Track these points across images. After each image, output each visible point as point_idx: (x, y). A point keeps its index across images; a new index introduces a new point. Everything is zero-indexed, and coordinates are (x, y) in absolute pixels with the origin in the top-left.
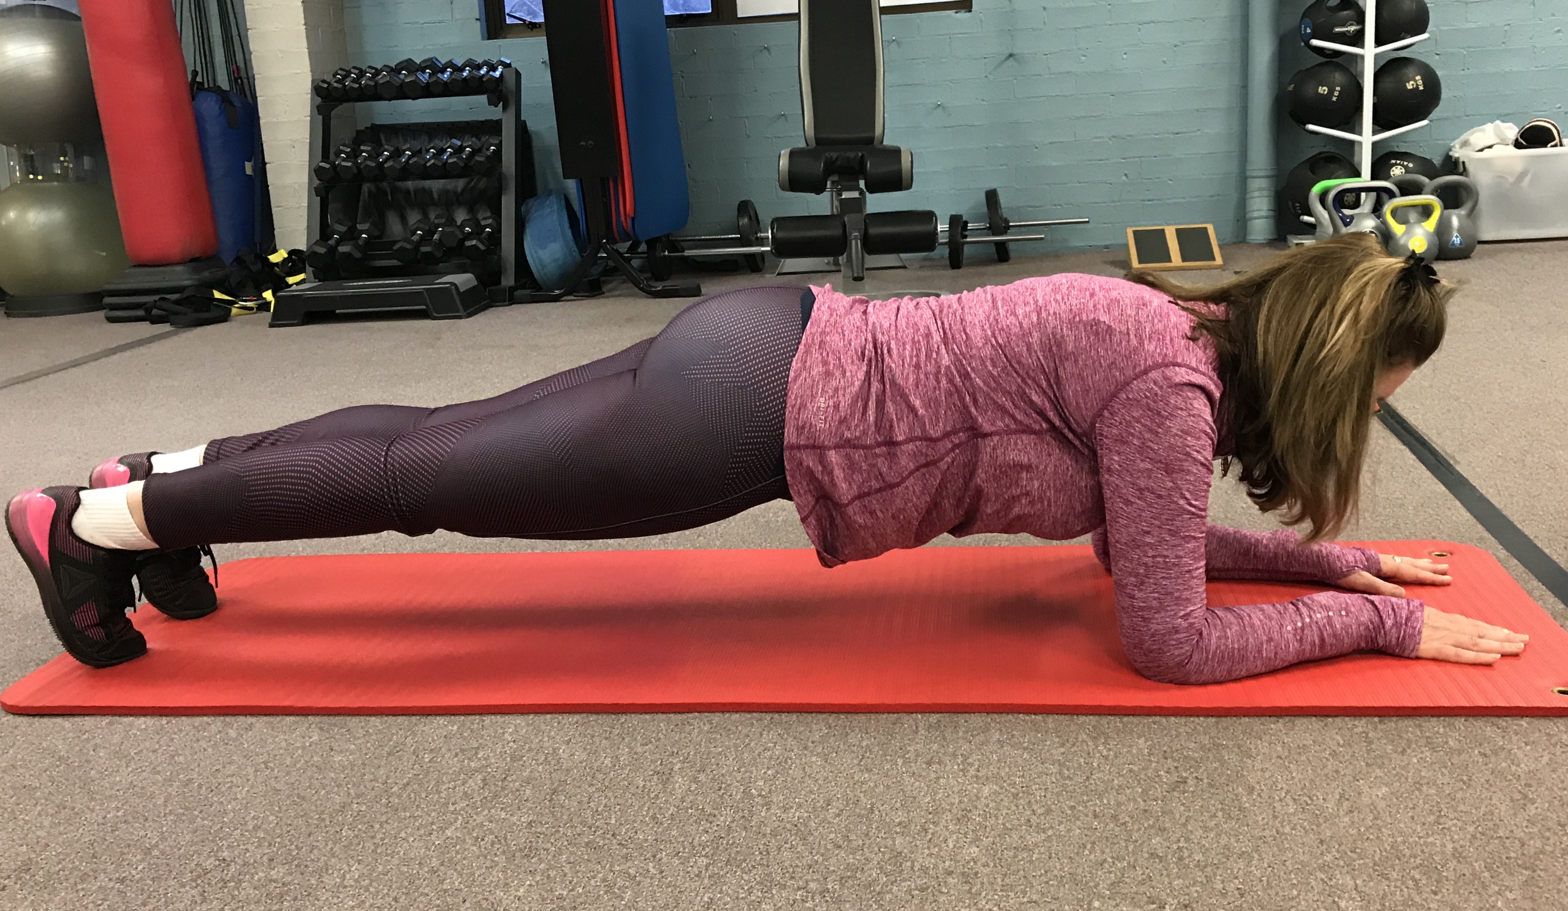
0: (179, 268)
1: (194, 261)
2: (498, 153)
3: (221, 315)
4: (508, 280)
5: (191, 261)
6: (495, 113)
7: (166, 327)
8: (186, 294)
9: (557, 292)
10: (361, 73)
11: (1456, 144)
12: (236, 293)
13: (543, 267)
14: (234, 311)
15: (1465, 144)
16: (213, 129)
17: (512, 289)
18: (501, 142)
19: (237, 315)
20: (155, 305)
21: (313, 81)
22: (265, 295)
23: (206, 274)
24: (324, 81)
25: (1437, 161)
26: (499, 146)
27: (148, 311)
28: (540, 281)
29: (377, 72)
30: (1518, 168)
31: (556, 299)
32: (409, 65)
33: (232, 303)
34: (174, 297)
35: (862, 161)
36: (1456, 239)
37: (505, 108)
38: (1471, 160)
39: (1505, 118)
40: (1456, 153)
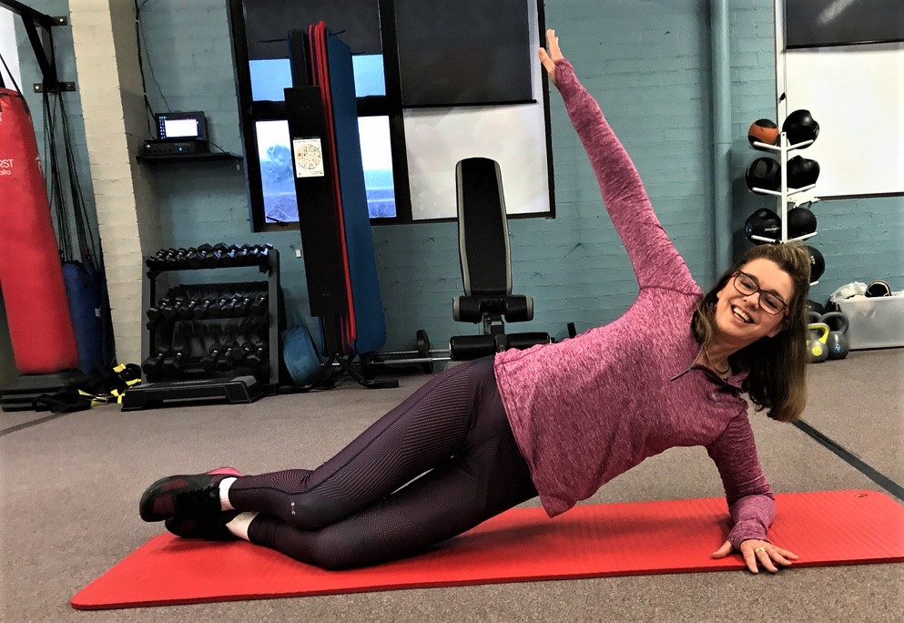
0: (55, 376)
1: (65, 371)
2: (266, 301)
3: (85, 405)
4: (274, 380)
5: (63, 371)
6: (264, 277)
7: (49, 413)
8: (61, 392)
9: (307, 386)
10: (176, 253)
11: (834, 295)
12: (94, 392)
13: (298, 371)
14: (93, 402)
15: (839, 295)
16: (74, 288)
17: (278, 385)
18: (268, 295)
19: (95, 405)
20: (39, 399)
21: (143, 257)
22: (112, 392)
23: (73, 380)
24: (151, 257)
25: (824, 304)
26: (267, 297)
27: (34, 403)
28: (295, 380)
29: (186, 252)
30: (869, 308)
31: (306, 391)
32: (206, 247)
33: (92, 398)
34: (53, 394)
35: (503, 304)
36: (838, 348)
37: (270, 274)
38: (842, 303)
39: (859, 280)
40: (835, 300)
